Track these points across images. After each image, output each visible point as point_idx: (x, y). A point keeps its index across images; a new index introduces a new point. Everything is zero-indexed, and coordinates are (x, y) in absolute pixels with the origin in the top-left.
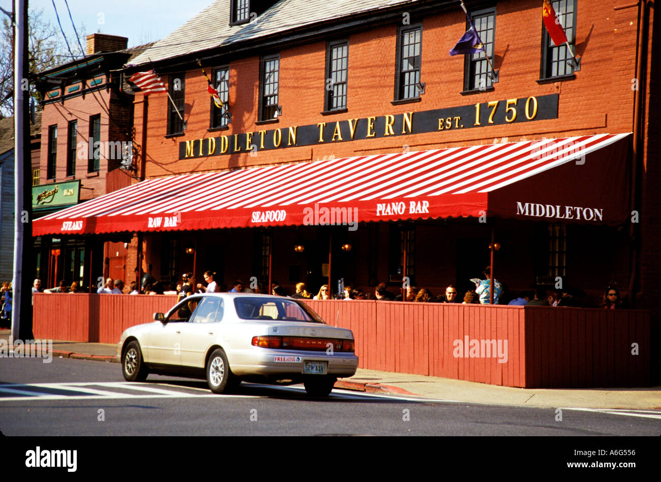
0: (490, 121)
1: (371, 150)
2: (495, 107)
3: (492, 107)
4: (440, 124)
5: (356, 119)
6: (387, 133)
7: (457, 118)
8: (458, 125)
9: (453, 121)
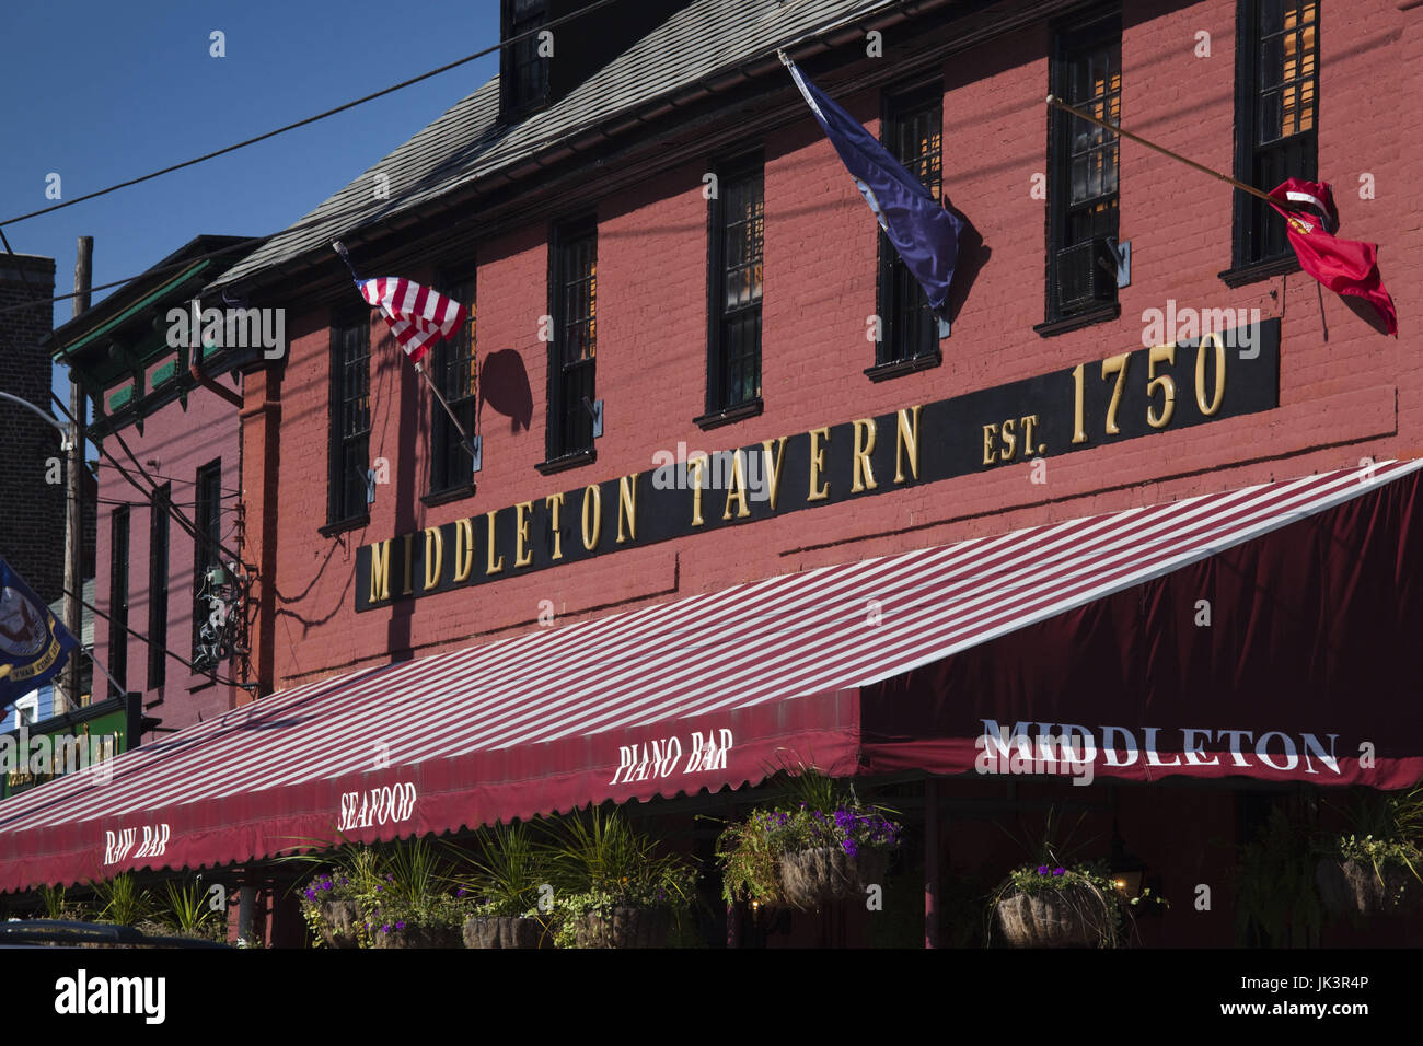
0: (1111, 427)
1: (822, 546)
2: (1121, 375)
3: (1113, 375)
4: (988, 441)
5: (782, 439)
6: (858, 486)
7: (1028, 418)
8: (1032, 447)
9: (1018, 432)
